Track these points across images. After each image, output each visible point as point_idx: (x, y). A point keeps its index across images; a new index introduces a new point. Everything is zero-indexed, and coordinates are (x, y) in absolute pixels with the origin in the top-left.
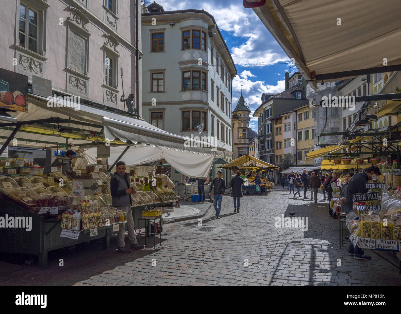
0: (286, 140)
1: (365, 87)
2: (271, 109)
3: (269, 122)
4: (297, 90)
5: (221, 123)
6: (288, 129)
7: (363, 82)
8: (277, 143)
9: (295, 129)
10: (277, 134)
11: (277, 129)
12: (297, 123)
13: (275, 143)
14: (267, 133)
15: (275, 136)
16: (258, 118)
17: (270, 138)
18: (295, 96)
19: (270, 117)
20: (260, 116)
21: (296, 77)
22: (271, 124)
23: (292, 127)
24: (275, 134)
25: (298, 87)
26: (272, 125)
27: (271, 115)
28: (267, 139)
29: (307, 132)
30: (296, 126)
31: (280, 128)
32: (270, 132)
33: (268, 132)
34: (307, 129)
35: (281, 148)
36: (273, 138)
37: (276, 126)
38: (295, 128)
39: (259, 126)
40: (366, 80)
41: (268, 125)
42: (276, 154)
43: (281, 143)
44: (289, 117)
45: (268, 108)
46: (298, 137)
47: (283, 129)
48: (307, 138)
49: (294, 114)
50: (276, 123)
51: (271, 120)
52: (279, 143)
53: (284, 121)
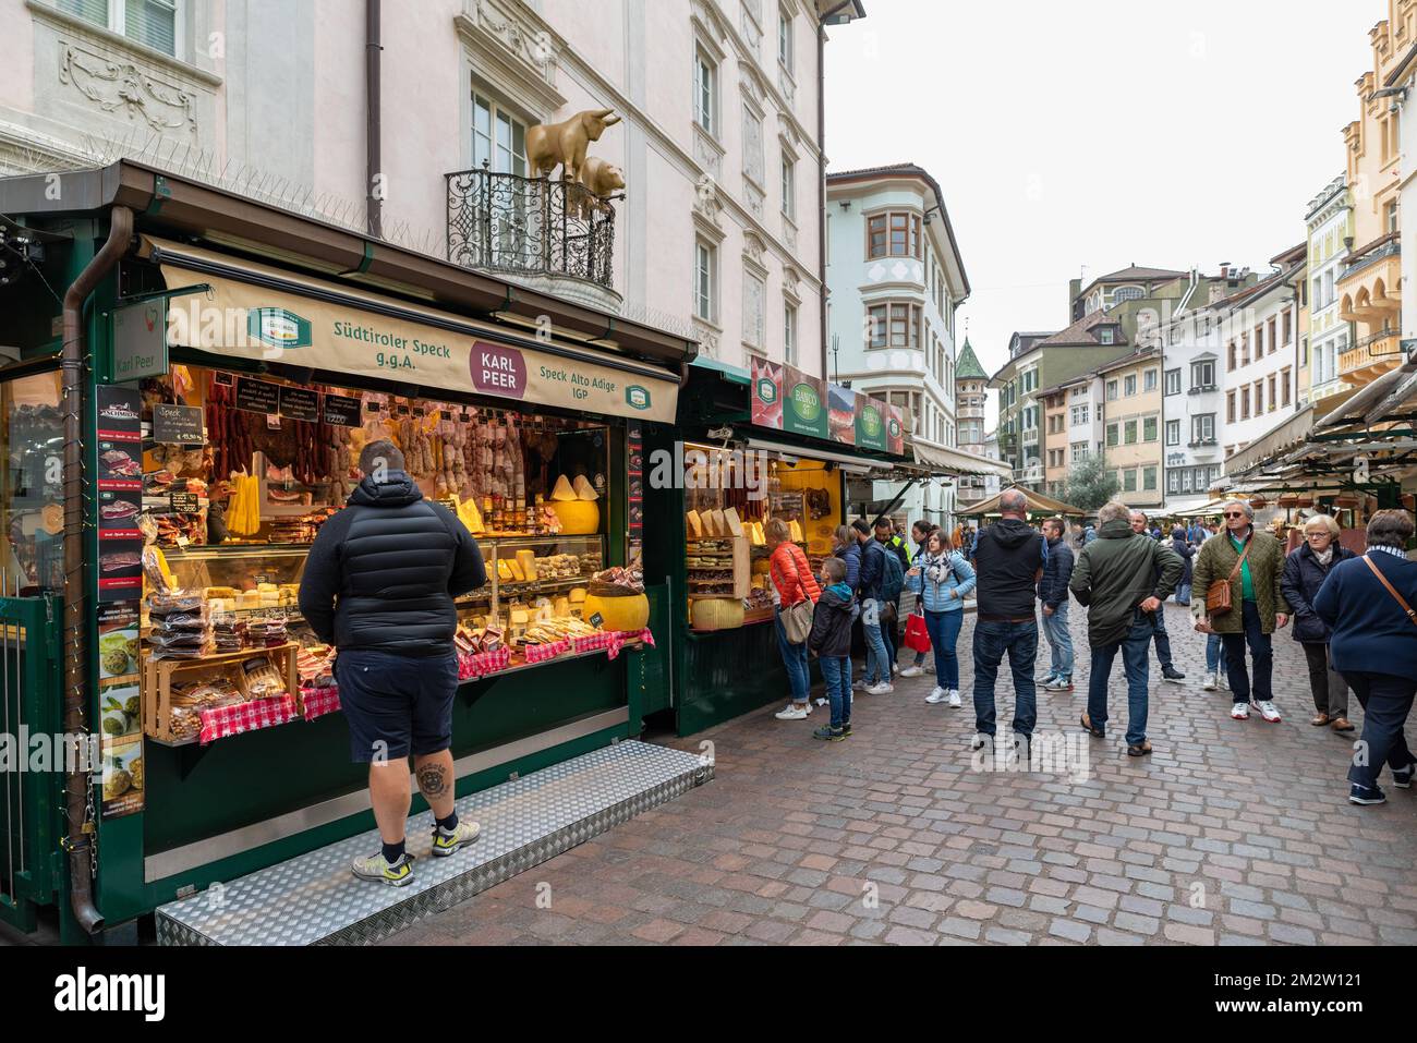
0: (1075, 446)
1: (1288, 315)
2: (1037, 371)
3: (1031, 403)
4: (1104, 322)
6: (1080, 419)
7: (1284, 305)
8: (1052, 453)
9: (1099, 419)
10: (1052, 431)
11: (1052, 419)
12: (1104, 404)
13: (1047, 453)
14: (1026, 430)
15: (1047, 437)
16: (1000, 393)
17: (1034, 442)
18: (1099, 338)
19: (1033, 390)
20: (1006, 388)
21: (1098, 289)
22: (1037, 408)
23: (1092, 413)
24: (1047, 432)
25: (1105, 314)
26: (1041, 410)
27: (1037, 386)
28: (1025, 443)
29: (1131, 426)
30: (1102, 412)
31: (1061, 417)
32: (1034, 427)
33: (1029, 426)
34: (1133, 420)
35: (1061, 463)
36: (1043, 440)
37: (1050, 413)
38: (1099, 414)
39: (1001, 411)
40: (1292, 301)
41: (1029, 411)
42: (1049, 479)
43: (1062, 452)
44: (1084, 390)
45: (1030, 369)
46: (1109, 437)
47: (1068, 419)
48: (1131, 439)
49: (1097, 382)
50: (1051, 406)
51: (1038, 398)
52: (1057, 452)
53: (1071, 400)
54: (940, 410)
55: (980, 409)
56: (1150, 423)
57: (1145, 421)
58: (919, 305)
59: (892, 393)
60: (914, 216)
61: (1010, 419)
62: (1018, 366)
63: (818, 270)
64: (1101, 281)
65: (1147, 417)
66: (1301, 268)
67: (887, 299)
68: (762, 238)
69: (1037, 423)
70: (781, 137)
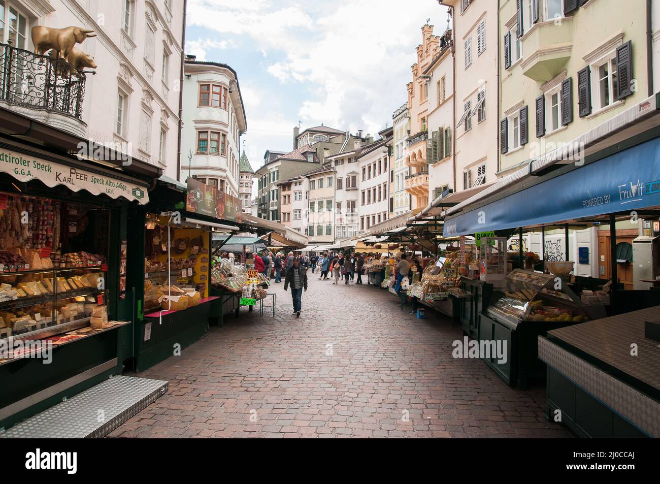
0: (295, 211)
1: (386, 159)
2: (278, 171)
3: (274, 188)
4: (309, 151)
5: (232, 191)
6: (298, 198)
7: (384, 154)
8: (284, 214)
9: (307, 198)
10: (285, 203)
11: (285, 197)
12: (309, 191)
13: (282, 215)
14: (271, 201)
15: (282, 206)
16: (259, 180)
17: (276, 208)
18: (306, 158)
19: (276, 181)
20: (262, 178)
21: (307, 134)
22: (277, 190)
23: (304, 195)
24: (282, 203)
25: (310, 147)
26: (279, 192)
27: (278, 179)
28: (271, 208)
29: (321, 203)
30: (308, 195)
31: (289, 196)
32: (276, 200)
33: (273, 199)
34: (322, 200)
35: (289, 219)
36: (280, 207)
37: (283, 193)
39: (259, 190)
40: (387, 153)
41: (273, 191)
43: (289, 214)
44: (300, 183)
45: (274, 170)
46: (311, 208)
47: (292, 198)
48: (321, 209)
49: (306, 180)
50: (284, 190)
51: (278, 185)
52: (286, 214)
53: (294, 188)
54: (232, 189)
55: (250, 189)
56: (329, 202)
57: (327, 201)
58: (225, 134)
59: (209, 179)
60: (224, 88)
61: (264, 195)
62: (269, 167)
63: (178, 112)
64: (307, 130)
65: (328, 199)
66: (391, 140)
67: (209, 128)
68: (152, 93)
69: (277, 198)
70: (164, 41)
